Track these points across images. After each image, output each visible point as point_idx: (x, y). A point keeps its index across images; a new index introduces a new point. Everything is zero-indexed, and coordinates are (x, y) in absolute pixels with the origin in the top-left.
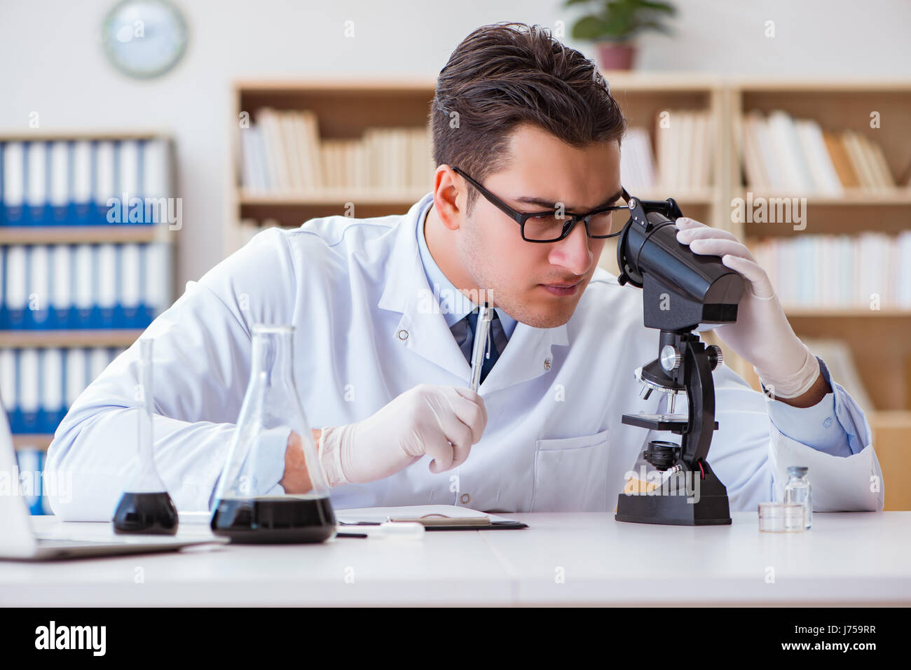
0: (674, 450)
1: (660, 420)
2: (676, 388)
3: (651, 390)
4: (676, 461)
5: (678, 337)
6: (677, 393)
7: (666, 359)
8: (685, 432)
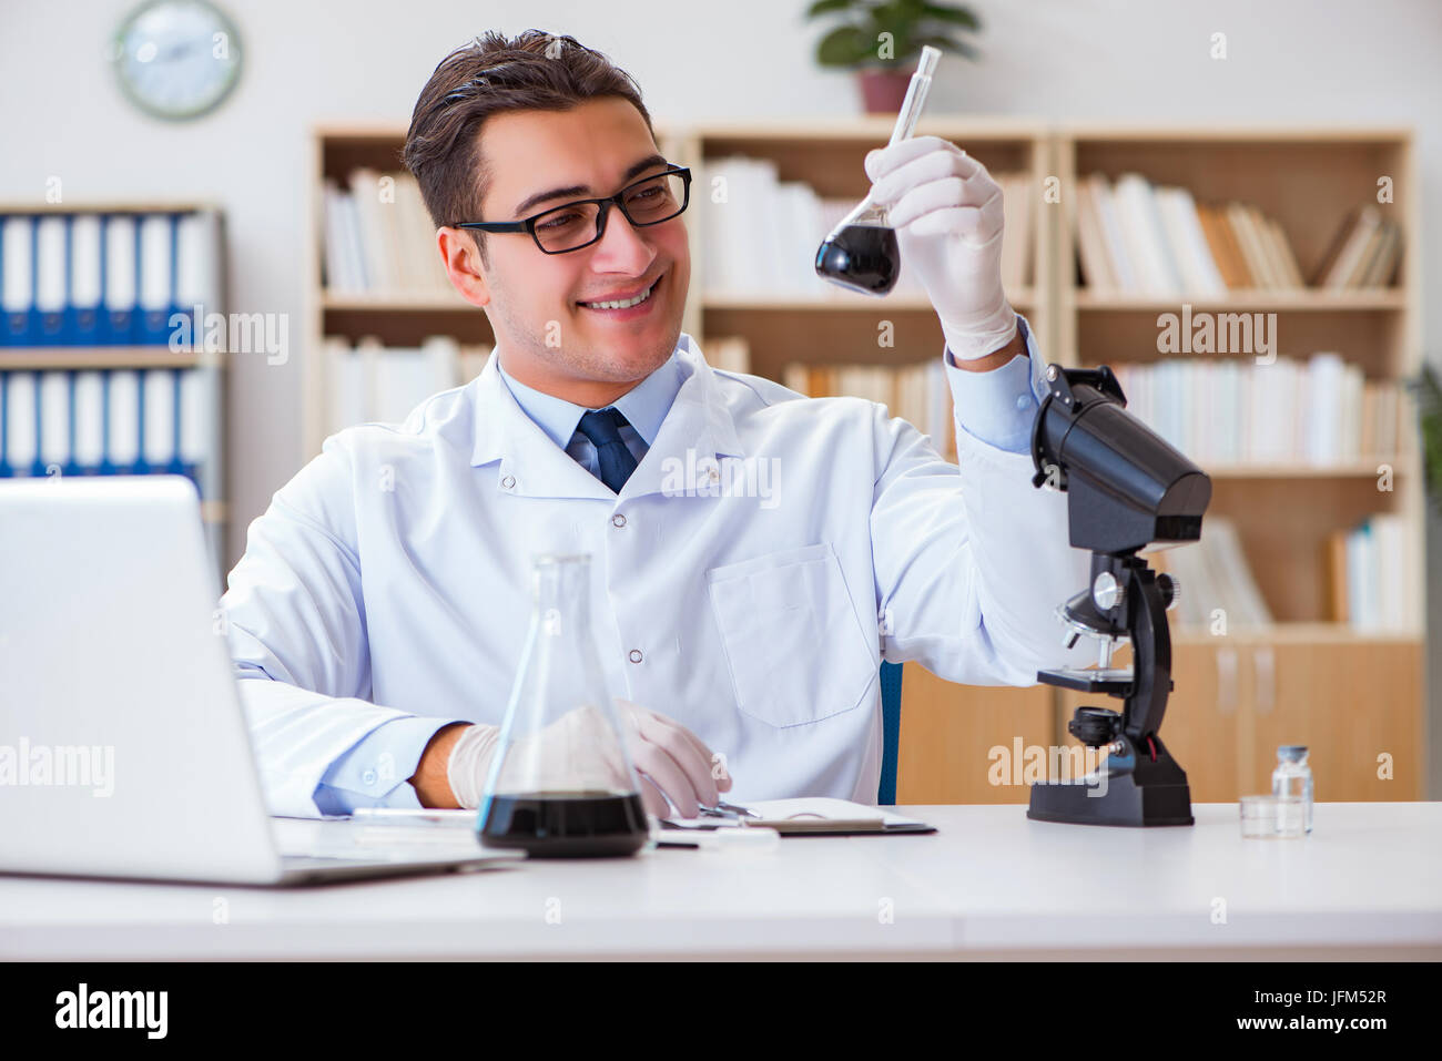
0: (1111, 720)
1: (1093, 678)
2: (1115, 632)
3: (1077, 636)
4: (1115, 735)
5: (1118, 562)
6: (1115, 640)
7: (1102, 593)
8: (1129, 695)
